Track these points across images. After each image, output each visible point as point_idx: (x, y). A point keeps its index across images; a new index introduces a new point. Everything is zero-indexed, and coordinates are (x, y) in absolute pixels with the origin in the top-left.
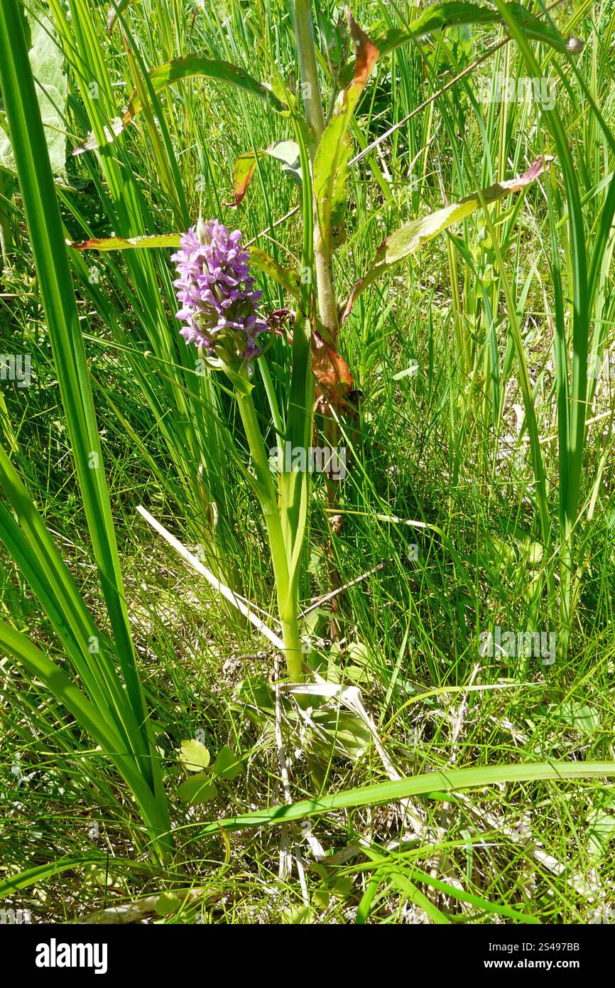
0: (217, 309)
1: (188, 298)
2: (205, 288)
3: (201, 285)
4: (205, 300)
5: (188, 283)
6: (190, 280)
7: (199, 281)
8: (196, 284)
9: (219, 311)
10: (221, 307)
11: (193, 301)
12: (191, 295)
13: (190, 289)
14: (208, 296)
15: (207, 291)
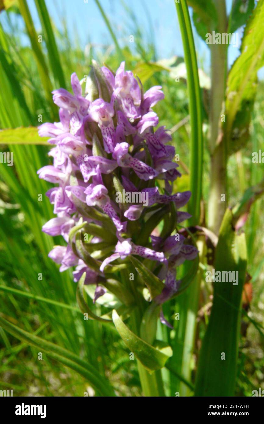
0: (116, 222)
1: (64, 200)
2: (93, 181)
3: (87, 176)
4: (94, 204)
5: (65, 174)
6: (69, 169)
7: (83, 168)
8: (78, 175)
9: (120, 227)
10: (123, 220)
11: (72, 206)
12: (69, 194)
13: (68, 184)
14: (99, 198)
15: (99, 188)
